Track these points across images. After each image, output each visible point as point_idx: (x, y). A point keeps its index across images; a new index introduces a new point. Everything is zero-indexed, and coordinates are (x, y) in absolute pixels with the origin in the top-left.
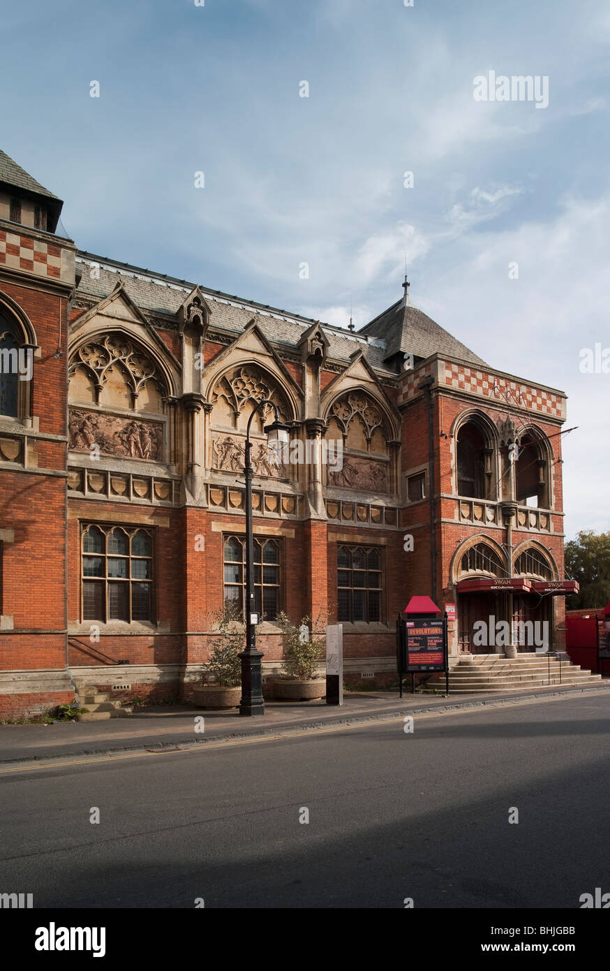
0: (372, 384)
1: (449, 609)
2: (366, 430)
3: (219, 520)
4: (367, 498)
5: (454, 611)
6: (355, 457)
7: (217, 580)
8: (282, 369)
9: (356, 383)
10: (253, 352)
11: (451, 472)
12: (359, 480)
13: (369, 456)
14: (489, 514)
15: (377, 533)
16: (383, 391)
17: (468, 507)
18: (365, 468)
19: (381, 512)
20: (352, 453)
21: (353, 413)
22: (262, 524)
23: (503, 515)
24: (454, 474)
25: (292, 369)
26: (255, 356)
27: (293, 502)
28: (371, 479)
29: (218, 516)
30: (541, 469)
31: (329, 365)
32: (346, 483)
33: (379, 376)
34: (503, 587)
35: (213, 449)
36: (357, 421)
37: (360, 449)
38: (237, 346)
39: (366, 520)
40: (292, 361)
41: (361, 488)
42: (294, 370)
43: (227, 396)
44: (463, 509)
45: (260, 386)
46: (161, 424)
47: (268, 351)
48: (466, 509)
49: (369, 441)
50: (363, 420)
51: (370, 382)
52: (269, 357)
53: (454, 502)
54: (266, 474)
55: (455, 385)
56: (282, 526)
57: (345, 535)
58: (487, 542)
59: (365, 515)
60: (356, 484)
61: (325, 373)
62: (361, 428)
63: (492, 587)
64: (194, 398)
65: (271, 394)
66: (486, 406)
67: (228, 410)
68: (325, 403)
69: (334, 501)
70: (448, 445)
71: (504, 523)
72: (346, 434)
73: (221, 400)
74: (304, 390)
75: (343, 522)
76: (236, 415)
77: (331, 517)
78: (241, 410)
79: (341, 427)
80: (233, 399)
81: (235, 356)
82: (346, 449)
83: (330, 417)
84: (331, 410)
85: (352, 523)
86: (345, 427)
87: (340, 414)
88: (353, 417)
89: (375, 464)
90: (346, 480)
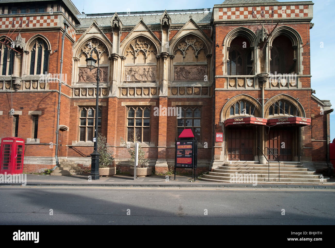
0: (197, 30)
1: (219, 136)
2: (195, 52)
3: (124, 101)
4: (192, 84)
5: (222, 136)
6: (189, 66)
7: (123, 125)
8: (152, 35)
9: (188, 32)
10: (140, 31)
11: (222, 64)
12: (191, 76)
13: (196, 64)
14: (249, 83)
15: (198, 100)
16: (202, 32)
17: (234, 81)
18: (195, 70)
19: (200, 90)
20: (187, 64)
21: (188, 46)
22: (142, 101)
23: (259, 82)
24: (225, 65)
25: (157, 34)
26: (142, 33)
27: (156, 90)
28: (197, 75)
29: (124, 100)
30: (295, 51)
31: (174, 27)
32: (184, 79)
33: (199, 26)
34: (239, 123)
35: (125, 73)
36: (190, 49)
37: (192, 62)
38: (134, 31)
39: (191, 94)
40: (158, 30)
41: (192, 80)
42: (158, 34)
43: (132, 52)
44: (231, 82)
45: (145, 44)
46: (107, 67)
47: (147, 29)
48: (233, 82)
49: (197, 57)
50: (193, 48)
51: (196, 30)
52: (147, 31)
53: (224, 79)
54: (146, 80)
55: (224, 18)
56: (150, 101)
57: (180, 102)
58: (247, 98)
59: (191, 92)
60: (189, 78)
61: (172, 31)
62: (193, 52)
63: (234, 123)
64: (113, 55)
65: (149, 46)
66: (248, 24)
67: (132, 57)
68: (172, 45)
69: (175, 88)
70: (221, 50)
71: (259, 86)
72: (184, 56)
73: (130, 54)
74: (161, 41)
75: (179, 96)
76: (135, 58)
77: (174, 95)
78: (137, 56)
79: (182, 54)
80: (134, 52)
81: (133, 35)
82: (184, 63)
83: (176, 50)
84: (176, 47)
85: (184, 96)
86: (184, 53)
87: (182, 47)
88: (188, 48)
89: (199, 67)
90: (184, 77)
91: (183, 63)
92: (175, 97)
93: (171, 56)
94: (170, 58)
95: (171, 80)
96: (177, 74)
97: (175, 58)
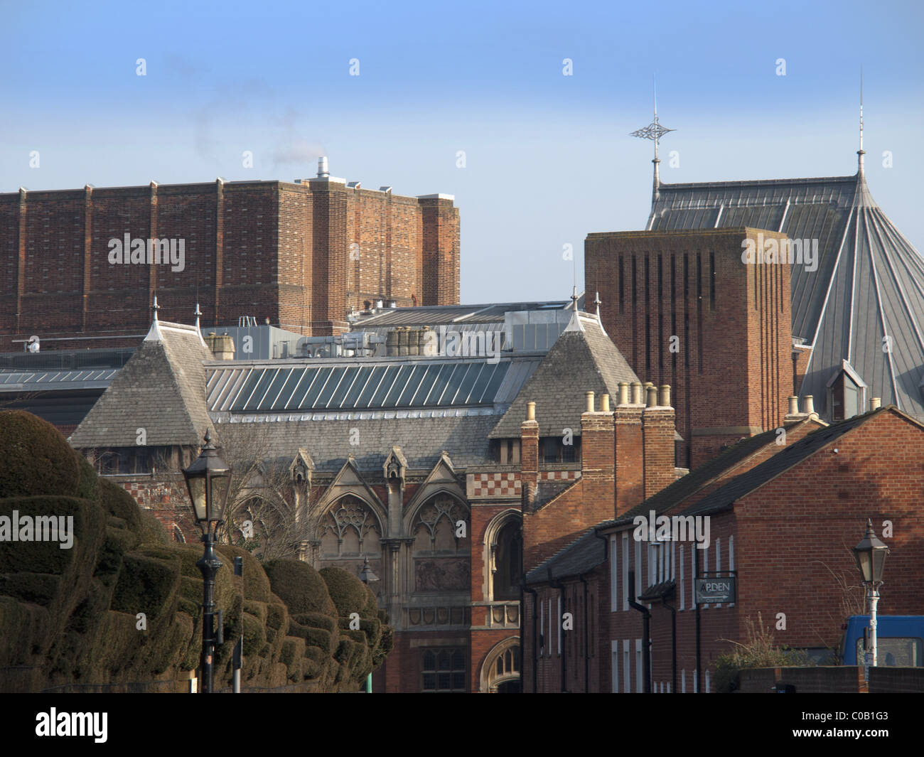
0: (453, 484)
2: (453, 528)
6: (443, 558)
8: (370, 494)
9: (438, 486)
10: (348, 485)
11: (482, 579)
12: (446, 581)
13: (455, 555)
17: (502, 610)
18: (453, 568)
20: (438, 555)
21: (440, 515)
26: (351, 489)
28: (457, 578)
31: (411, 478)
32: (434, 587)
36: (444, 521)
37: (448, 549)
38: (336, 484)
40: (380, 484)
41: (447, 589)
42: (381, 492)
43: (333, 527)
44: (496, 613)
45: (357, 510)
47: (360, 481)
48: (499, 613)
49: (456, 540)
50: (449, 520)
52: (361, 485)
53: (485, 608)
55: (484, 494)
57: (425, 640)
60: (443, 586)
61: (409, 486)
62: (449, 527)
65: (366, 516)
67: (333, 538)
68: (409, 515)
69: (416, 609)
70: (479, 554)
72: (433, 538)
73: (328, 532)
74: (387, 508)
75: (423, 628)
76: (340, 542)
77: (413, 624)
78: (343, 536)
79: (429, 532)
80: (336, 527)
81: (335, 493)
82: (433, 553)
83: (417, 525)
84: (417, 518)
85: (433, 628)
86: (432, 530)
87: (429, 519)
88: (440, 519)
89: (462, 561)
90: (433, 584)
91: (431, 554)
92: (417, 628)
93: (408, 540)
94: (406, 544)
95: (408, 590)
96: (420, 577)
97: (417, 541)
